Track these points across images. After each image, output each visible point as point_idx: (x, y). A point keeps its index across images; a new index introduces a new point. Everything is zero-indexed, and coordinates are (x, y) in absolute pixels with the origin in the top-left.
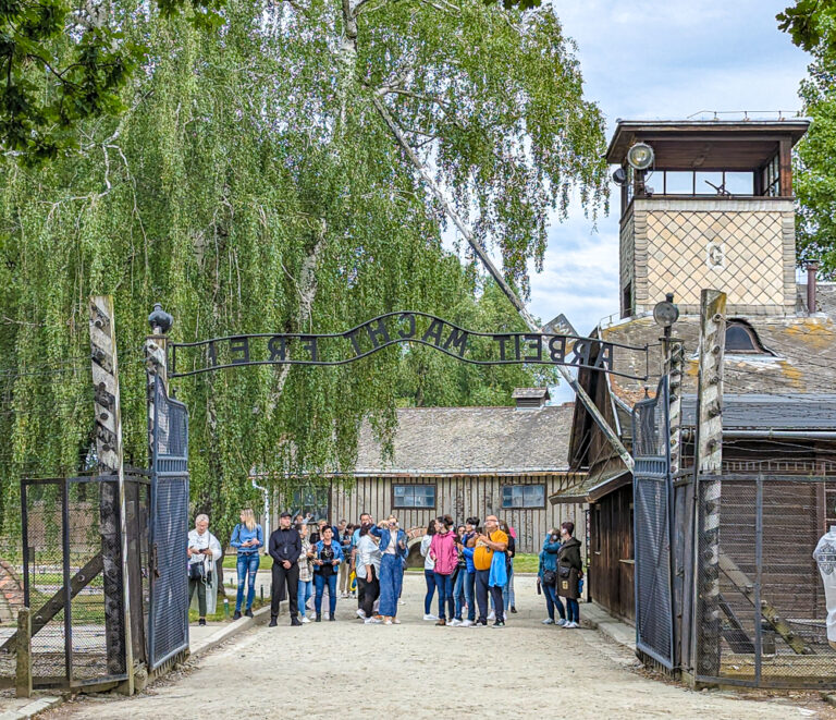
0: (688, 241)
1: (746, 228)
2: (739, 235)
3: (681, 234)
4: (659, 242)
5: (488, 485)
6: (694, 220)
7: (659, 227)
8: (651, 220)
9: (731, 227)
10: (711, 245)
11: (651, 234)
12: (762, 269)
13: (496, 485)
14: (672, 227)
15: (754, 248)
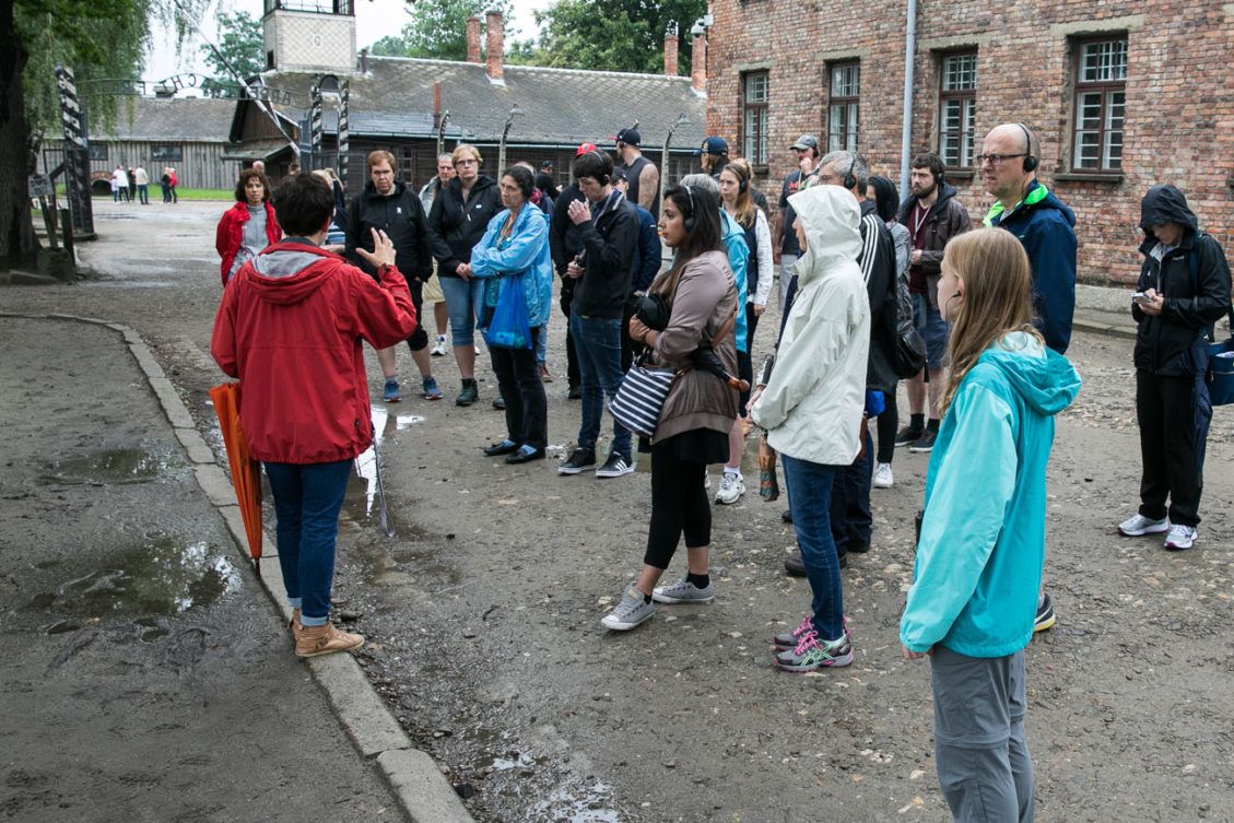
0: (304, 33)
1: (332, 28)
2: (329, 31)
3: (300, 29)
4: (289, 32)
5: (143, 148)
6: (306, 22)
7: (289, 24)
8: (284, 20)
9: (325, 28)
10: (314, 36)
11: (284, 28)
12: (341, 49)
13: (149, 147)
14: (296, 25)
15: (336, 38)
